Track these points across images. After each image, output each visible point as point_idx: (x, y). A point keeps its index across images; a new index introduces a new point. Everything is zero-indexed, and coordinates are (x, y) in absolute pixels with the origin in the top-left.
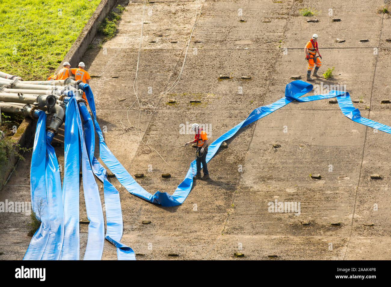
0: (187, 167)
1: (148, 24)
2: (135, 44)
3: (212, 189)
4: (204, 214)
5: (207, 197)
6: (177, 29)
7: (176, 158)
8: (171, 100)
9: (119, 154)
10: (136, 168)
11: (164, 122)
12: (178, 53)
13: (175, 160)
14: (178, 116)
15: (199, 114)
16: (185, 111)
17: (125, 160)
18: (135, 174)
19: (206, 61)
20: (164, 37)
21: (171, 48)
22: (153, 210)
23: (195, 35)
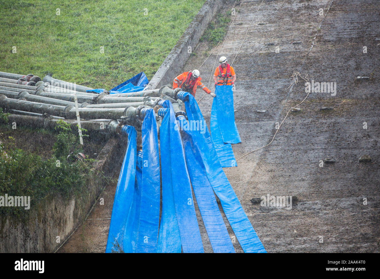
0: (319, 188)
1: (264, 25)
2: (249, 48)
3: (354, 213)
4: (345, 245)
5: (347, 224)
6: (301, 28)
7: (304, 177)
8: (296, 108)
9: (230, 176)
10: (252, 192)
11: (287, 135)
12: (302, 55)
13: (303, 180)
14: (305, 127)
15: (332, 124)
16: (314, 121)
17: (238, 182)
18: (251, 199)
19: (338, 61)
20: (284, 38)
21: (294, 50)
22: (276, 242)
23: (323, 34)
